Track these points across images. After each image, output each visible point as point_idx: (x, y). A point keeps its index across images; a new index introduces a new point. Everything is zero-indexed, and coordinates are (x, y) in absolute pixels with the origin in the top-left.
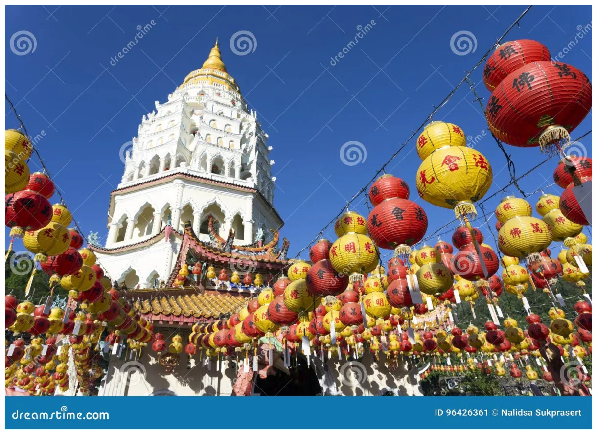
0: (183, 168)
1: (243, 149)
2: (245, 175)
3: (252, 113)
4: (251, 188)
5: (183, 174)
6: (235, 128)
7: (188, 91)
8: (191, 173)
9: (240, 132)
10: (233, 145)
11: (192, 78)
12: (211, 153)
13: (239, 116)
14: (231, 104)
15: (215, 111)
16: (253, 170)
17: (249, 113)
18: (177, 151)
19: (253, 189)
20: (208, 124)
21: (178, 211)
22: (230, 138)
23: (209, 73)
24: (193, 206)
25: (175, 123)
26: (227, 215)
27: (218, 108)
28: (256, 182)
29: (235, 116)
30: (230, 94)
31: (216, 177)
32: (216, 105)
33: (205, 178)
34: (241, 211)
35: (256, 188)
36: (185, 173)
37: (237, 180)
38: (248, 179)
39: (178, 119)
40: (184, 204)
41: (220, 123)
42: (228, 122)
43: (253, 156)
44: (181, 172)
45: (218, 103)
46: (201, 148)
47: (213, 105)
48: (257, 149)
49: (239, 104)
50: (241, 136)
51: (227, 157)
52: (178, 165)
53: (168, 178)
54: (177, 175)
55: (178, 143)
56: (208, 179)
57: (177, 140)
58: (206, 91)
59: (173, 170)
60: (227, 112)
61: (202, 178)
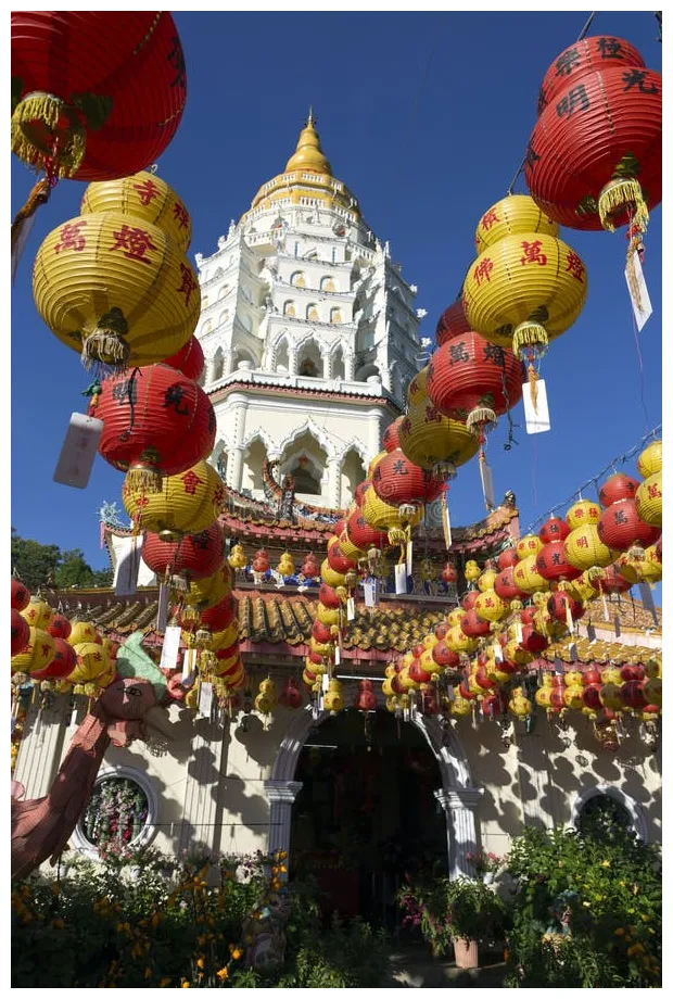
0: (244, 373)
1: (357, 321)
2: (364, 368)
3: (378, 248)
4: (375, 397)
5: (241, 382)
6: (341, 281)
7: (254, 226)
8: (257, 380)
9: (352, 288)
10: (338, 316)
11: (264, 197)
12: (296, 336)
13: (348, 256)
14: (332, 235)
15: (300, 255)
16: (382, 360)
17: (373, 247)
18: (234, 341)
19: (379, 398)
20: (288, 281)
21: (237, 453)
22: (331, 303)
23: (294, 180)
24: (267, 441)
25: (229, 289)
26: (331, 452)
27: (305, 248)
28: (387, 384)
29: (340, 258)
30: (333, 215)
32: (301, 240)
33: (284, 387)
34: (357, 444)
35: (385, 394)
36: (245, 380)
37: (349, 384)
38: (372, 379)
39: (232, 280)
40: (249, 438)
41: (312, 276)
42: (328, 271)
43: (381, 332)
44: (239, 380)
45: (305, 236)
46: (276, 329)
47: (297, 243)
48: (387, 318)
49: (352, 233)
50: (354, 295)
51: (326, 341)
52: (235, 368)
53: (218, 393)
54: (233, 386)
55: (235, 326)
56: (290, 388)
57: (232, 320)
58: (287, 218)
59: (227, 377)
60: (324, 252)
61: (278, 386)
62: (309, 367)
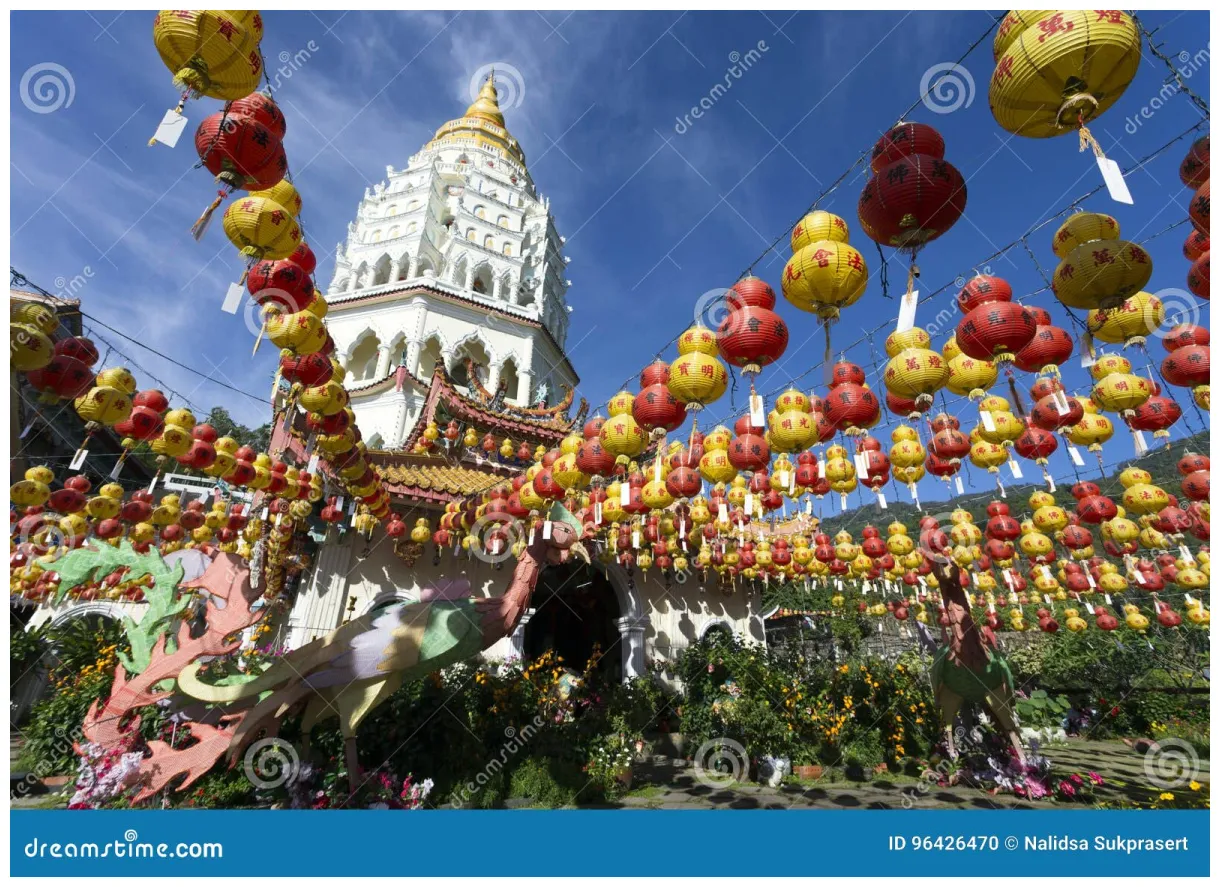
0: (427, 279)
1: (524, 257)
2: (526, 298)
3: (542, 201)
4: (533, 321)
5: (427, 288)
6: (513, 222)
7: (440, 154)
8: (440, 288)
9: (522, 230)
10: (509, 250)
11: (446, 133)
12: (474, 258)
13: (521, 203)
14: (509, 181)
15: (483, 192)
16: (539, 294)
17: (537, 199)
18: (420, 252)
19: (536, 322)
20: (472, 212)
21: (417, 347)
22: (506, 238)
23: (477, 125)
24: (442, 340)
25: (418, 205)
26: (493, 359)
27: (488, 188)
28: (541, 311)
29: (514, 203)
30: (509, 165)
31: (480, 298)
32: (485, 181)
33: (463, 299)
34: (515, 355)
35: (541, 321)
36: (431, 287)
37: (511, 304)
38: (530, 305)
39: (424, 199)
40: (427, 335)
41: (491, 212)
42: (505, 212)
43: (540, 272)
44: (425, 285)
45: (489, 178)
46: (458, 249)
47: (481, 181)
48: (546, 262)
49: (522, 183)
50: (523, 236)
51: (498, 267)
52: (420, 273)
53: (405, 292)
54: (419, 290)
55: (423, 236)
56: (468, 300)
57: (420, 232)
58: (471, 157)
59: (412, 280)
60: (503, 195)
61: (457, 297)
62: (480, 285)
